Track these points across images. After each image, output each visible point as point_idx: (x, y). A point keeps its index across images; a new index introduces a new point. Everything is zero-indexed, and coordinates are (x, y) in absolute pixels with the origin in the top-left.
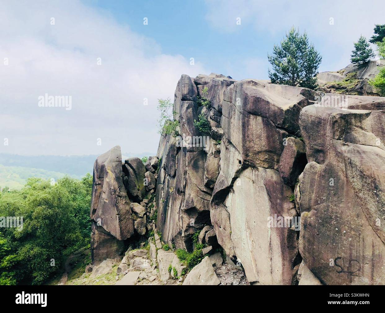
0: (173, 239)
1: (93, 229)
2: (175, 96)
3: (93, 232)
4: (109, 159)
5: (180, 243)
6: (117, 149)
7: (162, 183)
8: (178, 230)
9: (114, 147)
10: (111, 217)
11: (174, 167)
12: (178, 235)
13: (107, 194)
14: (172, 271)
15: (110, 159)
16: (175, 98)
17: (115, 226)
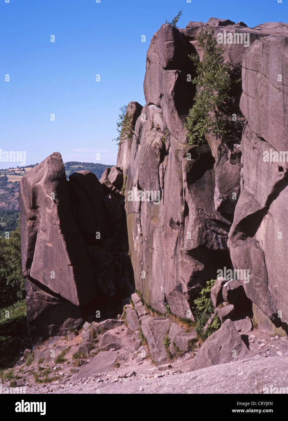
0: (165, 298)
1: (28, 291)
2: (148, 60)
3: (29, 296)
4: (45, 176)
5: (179, 304)
6: (56, 158)
7: (137, 211)
8: (175, 283)
9: (51, 156)
10: (61, 270)
11: (157, 184)
12: (176, 292)
13: (50, 234)
14: (171, 345)
15: (47, 176)
16: (148, 64)
17: (68, 284)
